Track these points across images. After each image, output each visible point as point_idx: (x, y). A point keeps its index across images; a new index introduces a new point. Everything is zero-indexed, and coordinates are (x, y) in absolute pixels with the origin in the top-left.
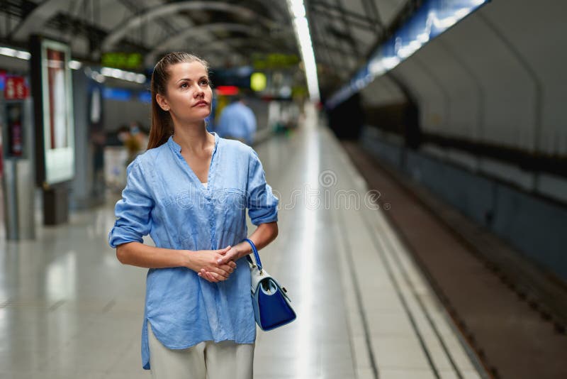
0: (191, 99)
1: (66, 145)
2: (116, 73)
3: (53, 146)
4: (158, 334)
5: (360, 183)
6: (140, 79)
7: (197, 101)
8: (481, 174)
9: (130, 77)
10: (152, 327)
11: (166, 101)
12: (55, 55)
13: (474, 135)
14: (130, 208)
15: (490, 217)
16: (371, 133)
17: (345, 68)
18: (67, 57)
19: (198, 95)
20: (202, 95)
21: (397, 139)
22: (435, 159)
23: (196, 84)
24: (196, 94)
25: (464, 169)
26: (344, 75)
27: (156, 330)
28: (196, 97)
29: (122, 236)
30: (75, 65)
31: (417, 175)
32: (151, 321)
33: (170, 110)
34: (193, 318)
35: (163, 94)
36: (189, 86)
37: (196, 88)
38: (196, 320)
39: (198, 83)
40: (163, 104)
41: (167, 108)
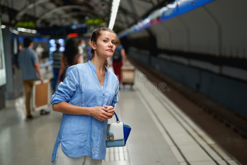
0: (106, 47)
4: (64, 149)
7: (109, 48)
8: (190, 66)
9: (29, 31)
10: (62, 145)
11: (95, 45)
14: (66, 88)
15: (198, 86)
19: (110, 46)
20: (112, 47)
23: (110, 42)
24: (110, 45)
27: (64, 147)
28: (109, 47)
29: (59, 99)
30: (3, 27)
31: (157, 67)
32: (62, 143)
33: (96, 50)
34: (83, 145)
35: (94, 42)
36: (107, 42)
37: (110, 43)
38: (84, 146)
39: (111, 42)
40: (93, 46)
41: (94, 48)
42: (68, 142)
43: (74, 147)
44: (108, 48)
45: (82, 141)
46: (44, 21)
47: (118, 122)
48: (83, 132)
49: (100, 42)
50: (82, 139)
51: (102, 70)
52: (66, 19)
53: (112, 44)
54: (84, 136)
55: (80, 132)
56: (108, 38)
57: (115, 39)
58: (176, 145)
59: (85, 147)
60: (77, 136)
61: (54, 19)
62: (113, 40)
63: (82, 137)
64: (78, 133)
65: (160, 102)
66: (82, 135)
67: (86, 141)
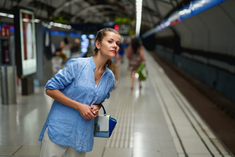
0: (111, 48)
1: (32, 58)
2: (59, 25)
3: (26, 58)
5: (161, 70)
6: (69, 27)
8: (209, 65)
11: (99, 45)
12: (26, 16)
13: (206, 49)
15: (215, 84)
16: (159, 48)
17: (153, 22)
18: (33, 17)
19: (114, 47)
20: (116, 48)
21: (171, 51)
22: (187, 58)
25: (202, 63)
26: (151, 25)
27: (49, 131)
30: (37, 21)
31: (180, 64)
32: (49, 127)
33: (100, 49)
34: (67, 134)
35: (99, 42)
36: (112, 42)
37: (114, 44)
38: (68, 136)
39: (116, 43)
40: (98, 46)
41: (98, 48)
42: (54, 128)
43: (58, 134)
44: (112, 49)
45: (67, 131)
46: (79, 18)
47: (105, 114)
48: (69, 123)
49: (105, 42)
50: (67, 129)
51: (101, 69)
52: (100, 17)
53: (116, 45)
54: (69, 127)
55: (66, 122)
56: (113, 38)
57: (119, 41)
58: (178, 137)
59: (69, 138)
60: (64, 125)
61: (88, 16)
62: (118, 41)
63: (67, 127)
64: (64, 122)
65: (174, 96)
66: (67, 125)
67: (71, 132)
